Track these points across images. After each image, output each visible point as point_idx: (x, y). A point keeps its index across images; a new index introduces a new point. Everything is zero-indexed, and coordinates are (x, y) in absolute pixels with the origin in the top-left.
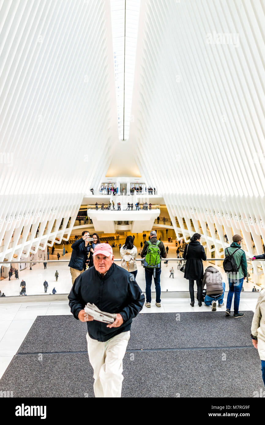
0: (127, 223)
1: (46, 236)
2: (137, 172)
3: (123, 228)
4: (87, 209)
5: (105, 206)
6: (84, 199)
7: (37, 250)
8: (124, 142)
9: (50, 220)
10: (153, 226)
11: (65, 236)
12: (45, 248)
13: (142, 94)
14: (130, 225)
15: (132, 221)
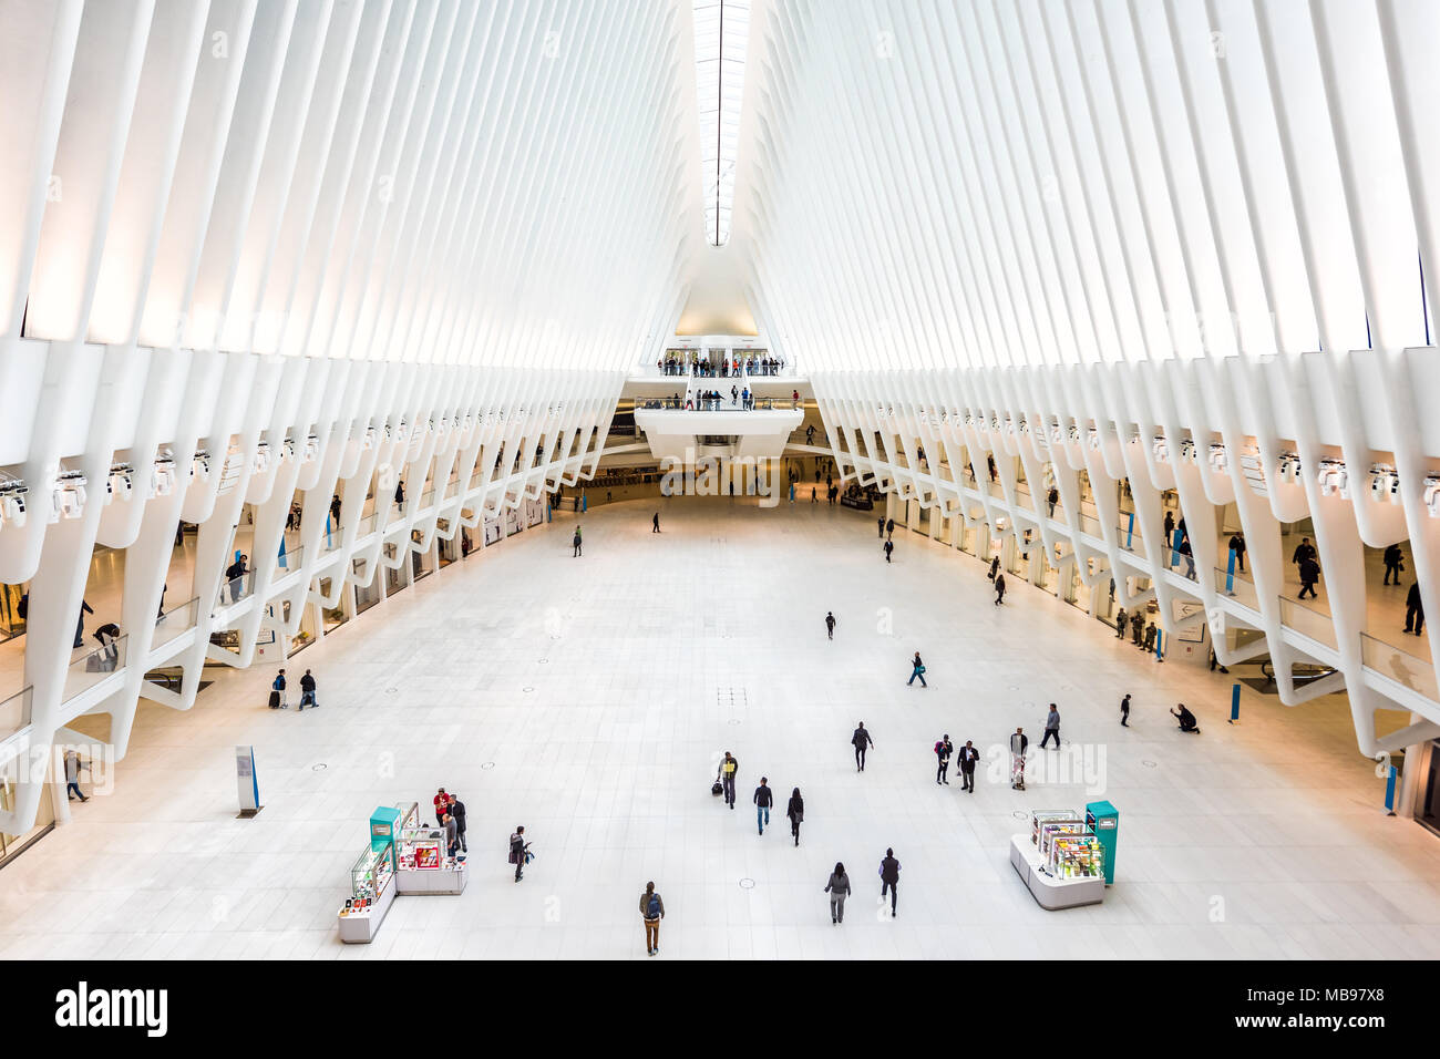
0: (725, 440)
2: (746, 322)
3: (717, 451)
4: (632, 409)
6: (627, 385)
8: (716, 250)
9: (546, 433)
10: (785, 450)
12: (539, 495)
13: (765, 121)
14: (732, 446)
15: (737, 436)
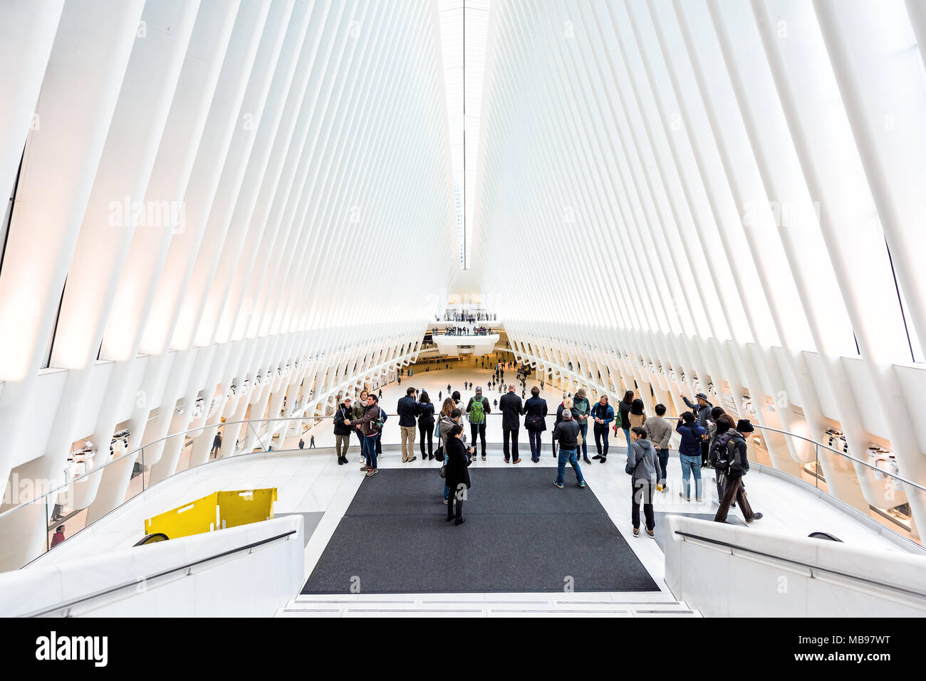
0: (469, 347)
1: (394, 360)
3: (466, 351)
4: (432, 334)
5: (451, 331)
6: (429, 325)
7: (387, 372)
8: (465, 271)
10: (495, 350)
11: (413, 359)
12: (394, 370)
14: (472, 349)
15: (473, 346)
